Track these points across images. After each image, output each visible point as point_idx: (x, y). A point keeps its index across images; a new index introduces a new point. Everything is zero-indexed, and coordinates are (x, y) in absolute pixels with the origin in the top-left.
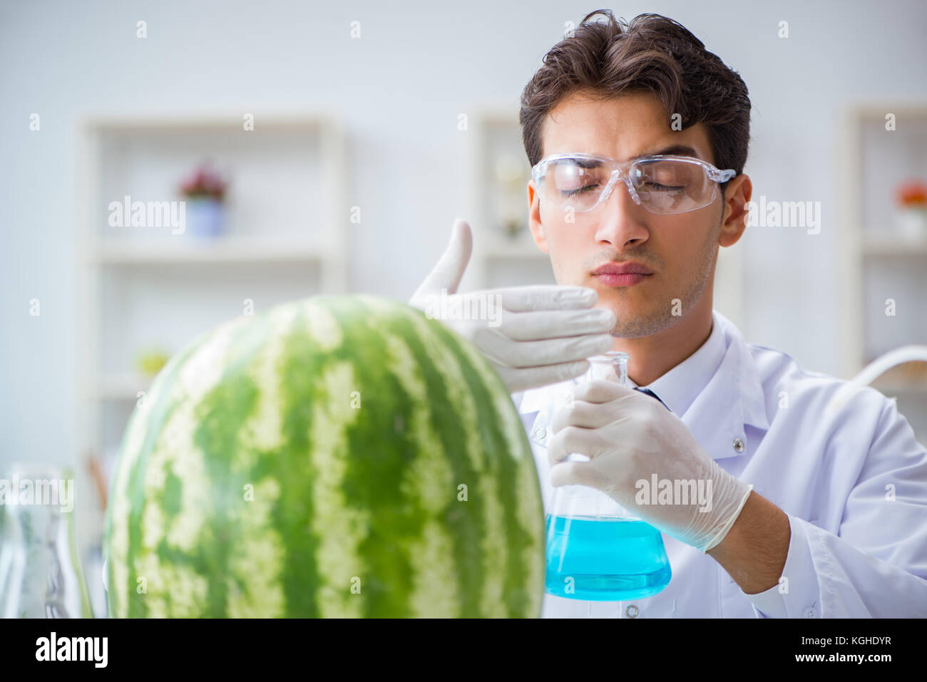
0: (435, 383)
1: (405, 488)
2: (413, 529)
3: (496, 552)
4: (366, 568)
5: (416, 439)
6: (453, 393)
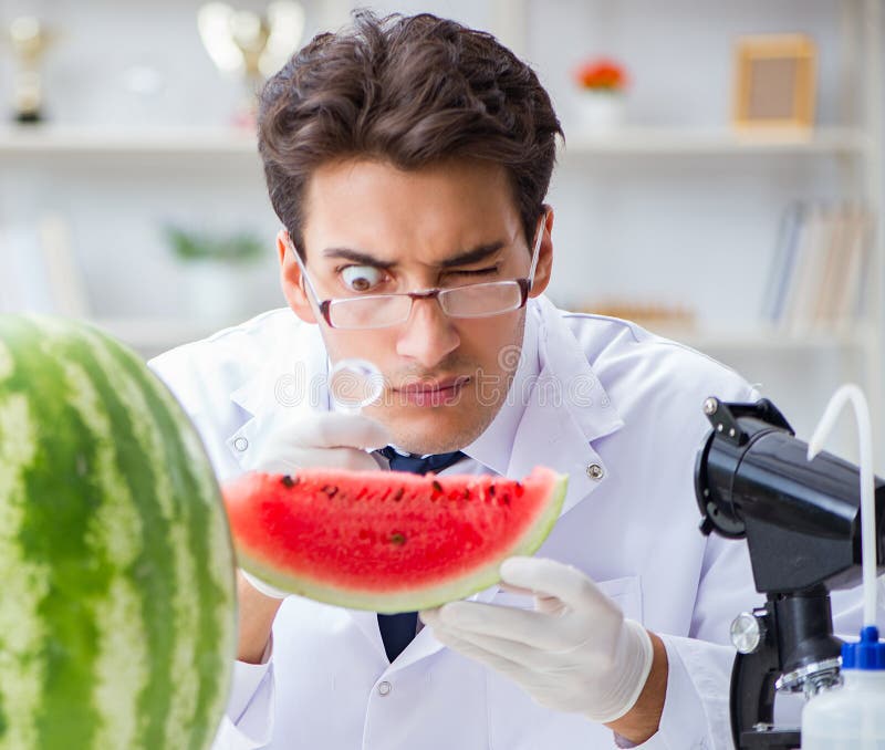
0: (119, 418)
1: (89, 539)
2: (98, 585)
3: (188, 610)
4: (46, 630)
5: (101, 483)
6: (139, 429)
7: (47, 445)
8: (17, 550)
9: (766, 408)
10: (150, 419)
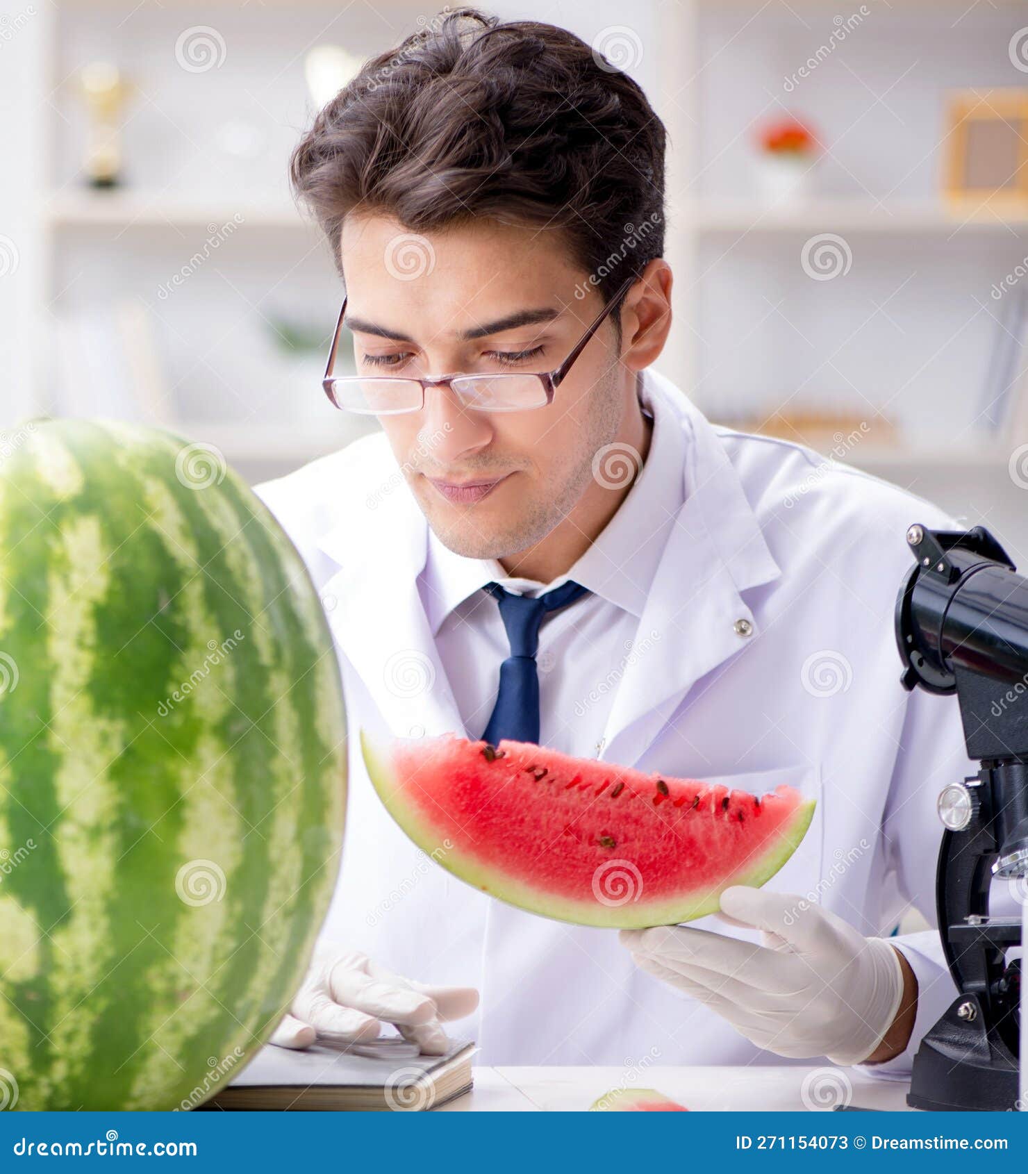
2: (183, 744)
3: (290, 776)
4: (119, 798)
5: (187, 622)
6: (232, 559)
7: (122, 577)
8: (84, 703)
9: (981, 537)
10: (245, 546)
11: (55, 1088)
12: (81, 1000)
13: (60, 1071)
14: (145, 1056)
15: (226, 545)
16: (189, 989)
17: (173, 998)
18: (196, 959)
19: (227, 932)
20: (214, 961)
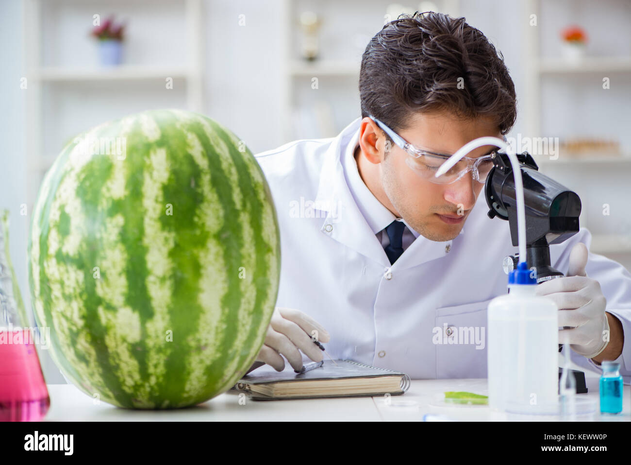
0: (214, 159)
1: (196, 219)
2: (201, 242)
3: (250, 256)
4: (173, 265)
5: (203, 191)
6: (225, 165)
7: (175, 173)
8: (158, 225)
11: (152, 388)
12: (159, 350)
13: (153, 380)
14: (189, 374)
15: (221, 159)
16: (206, 345)
17: (200, 349)
18: (209, 332)
19: (221, 321)
20: (217, 333)
